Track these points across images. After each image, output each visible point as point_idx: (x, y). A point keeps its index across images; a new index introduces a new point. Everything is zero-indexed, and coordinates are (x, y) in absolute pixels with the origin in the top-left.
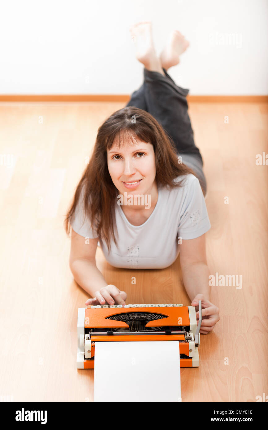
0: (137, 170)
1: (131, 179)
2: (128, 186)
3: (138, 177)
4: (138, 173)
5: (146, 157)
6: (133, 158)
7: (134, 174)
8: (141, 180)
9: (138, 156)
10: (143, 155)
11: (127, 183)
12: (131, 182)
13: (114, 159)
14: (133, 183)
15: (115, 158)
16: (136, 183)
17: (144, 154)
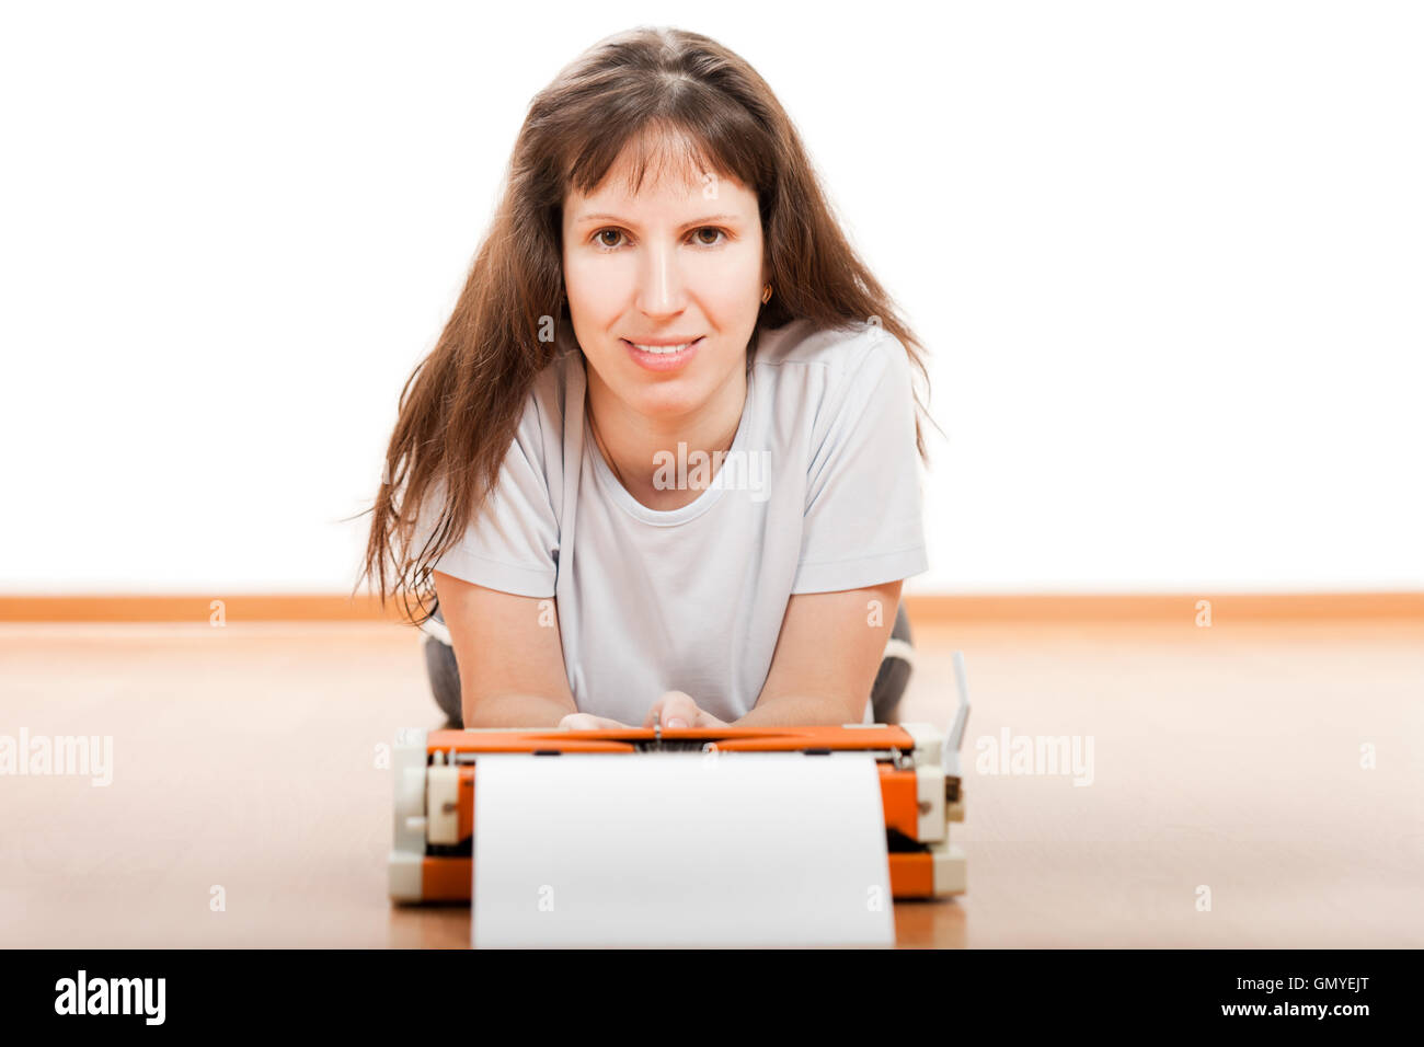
0: (693, 298)
1: (668, 333)
2: (648, 360)
3: (692, 325)
4: (692, 312)
5: (731, 247)
6: (681, 247)
7: (679, 314)
8: (698, 340)
9: (698, 240)
10: (720, 236)
11: (644, 348)
12: (663, 344)
13: (597, 244)
14: (670, 350)
15: (599, 238)
16: (680, 348)
17: (724, 235)
